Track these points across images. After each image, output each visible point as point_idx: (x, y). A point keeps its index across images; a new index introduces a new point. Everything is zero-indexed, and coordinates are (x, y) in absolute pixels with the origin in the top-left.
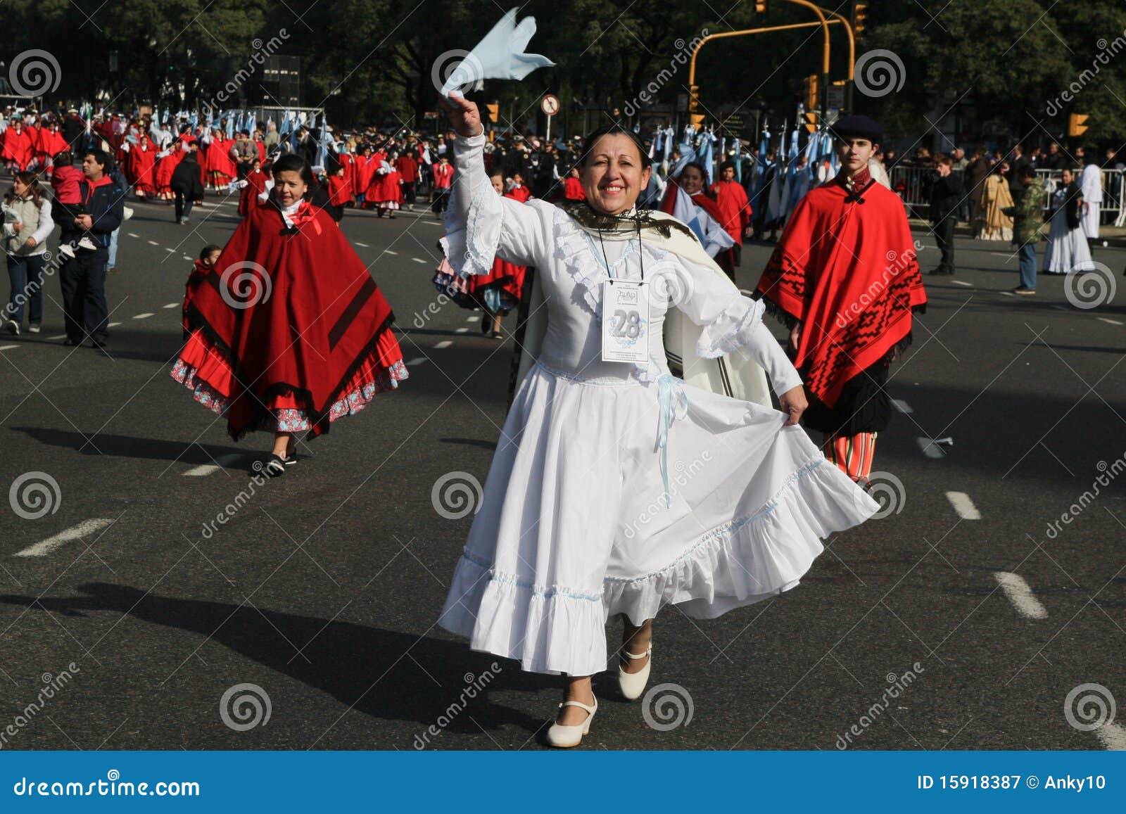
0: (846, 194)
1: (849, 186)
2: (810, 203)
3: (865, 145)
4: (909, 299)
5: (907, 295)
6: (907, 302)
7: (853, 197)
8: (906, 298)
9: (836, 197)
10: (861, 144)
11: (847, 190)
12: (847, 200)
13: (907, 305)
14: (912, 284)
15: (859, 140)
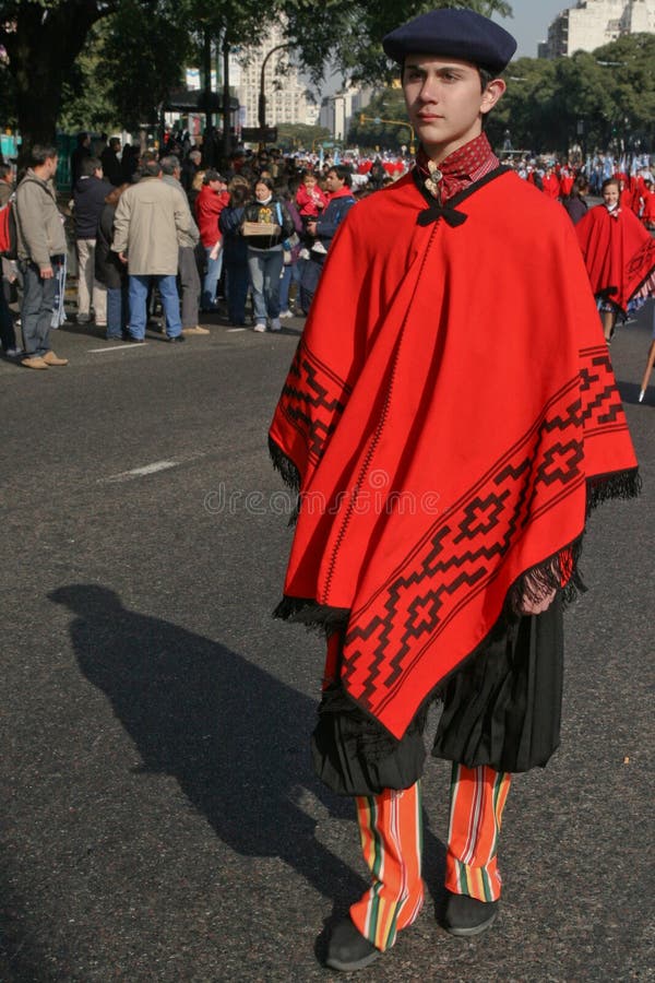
0: (423, 204)
1: (430, 185)
2: (352, 232)
3: (459, 77)
4: (580, 456)
5: (576, 446)
6: (572, 463)
7: (443, 211)
8: (572, 453)
9: (402, 211)
10: (445, 75)
11: (426, 193)
12: (424, 219)
13: (574, 472)
14: (592, 423)
15: (440, 65)
